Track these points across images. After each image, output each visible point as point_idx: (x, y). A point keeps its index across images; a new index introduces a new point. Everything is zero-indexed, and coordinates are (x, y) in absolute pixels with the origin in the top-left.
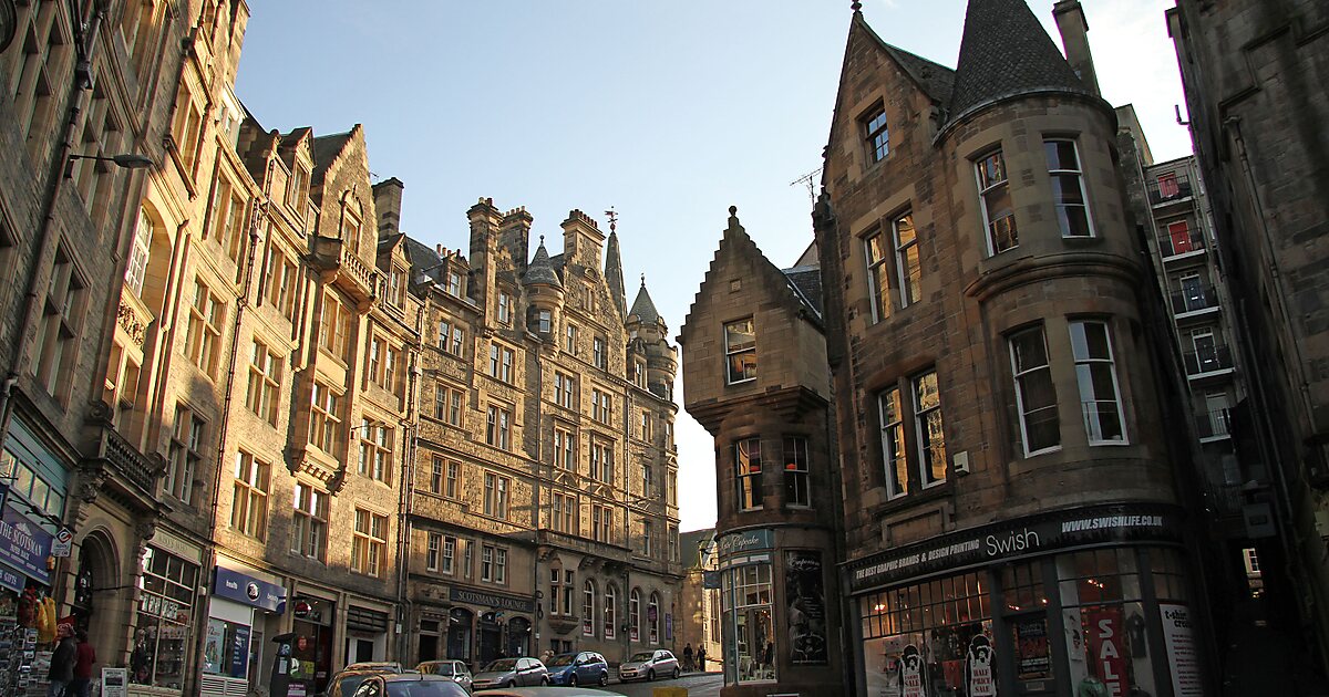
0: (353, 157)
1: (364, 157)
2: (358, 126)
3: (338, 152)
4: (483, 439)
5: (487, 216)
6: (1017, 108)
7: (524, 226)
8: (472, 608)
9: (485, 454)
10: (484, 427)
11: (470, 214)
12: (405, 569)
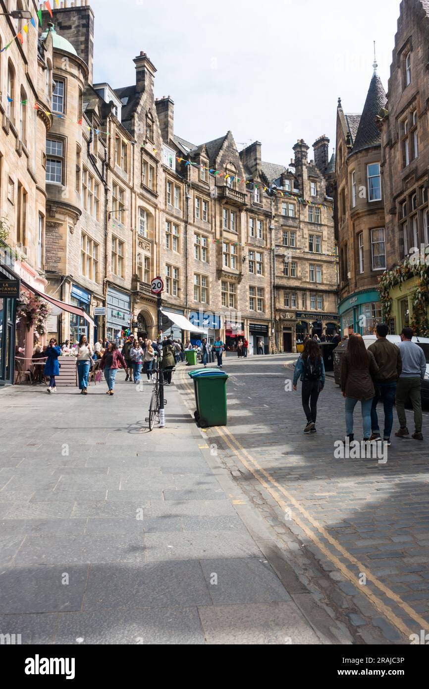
0: (228, 147)
1: (234, 145)
2: (229, 132)
3: (221, 147)
4: (307, 250)
5: (301, 149)
6: (360, 155)
7: (325, 144)
8: (307, 321)
9: (309, 256)
10: (307, 245)
11: (294, 148)
12: (275, 308)
